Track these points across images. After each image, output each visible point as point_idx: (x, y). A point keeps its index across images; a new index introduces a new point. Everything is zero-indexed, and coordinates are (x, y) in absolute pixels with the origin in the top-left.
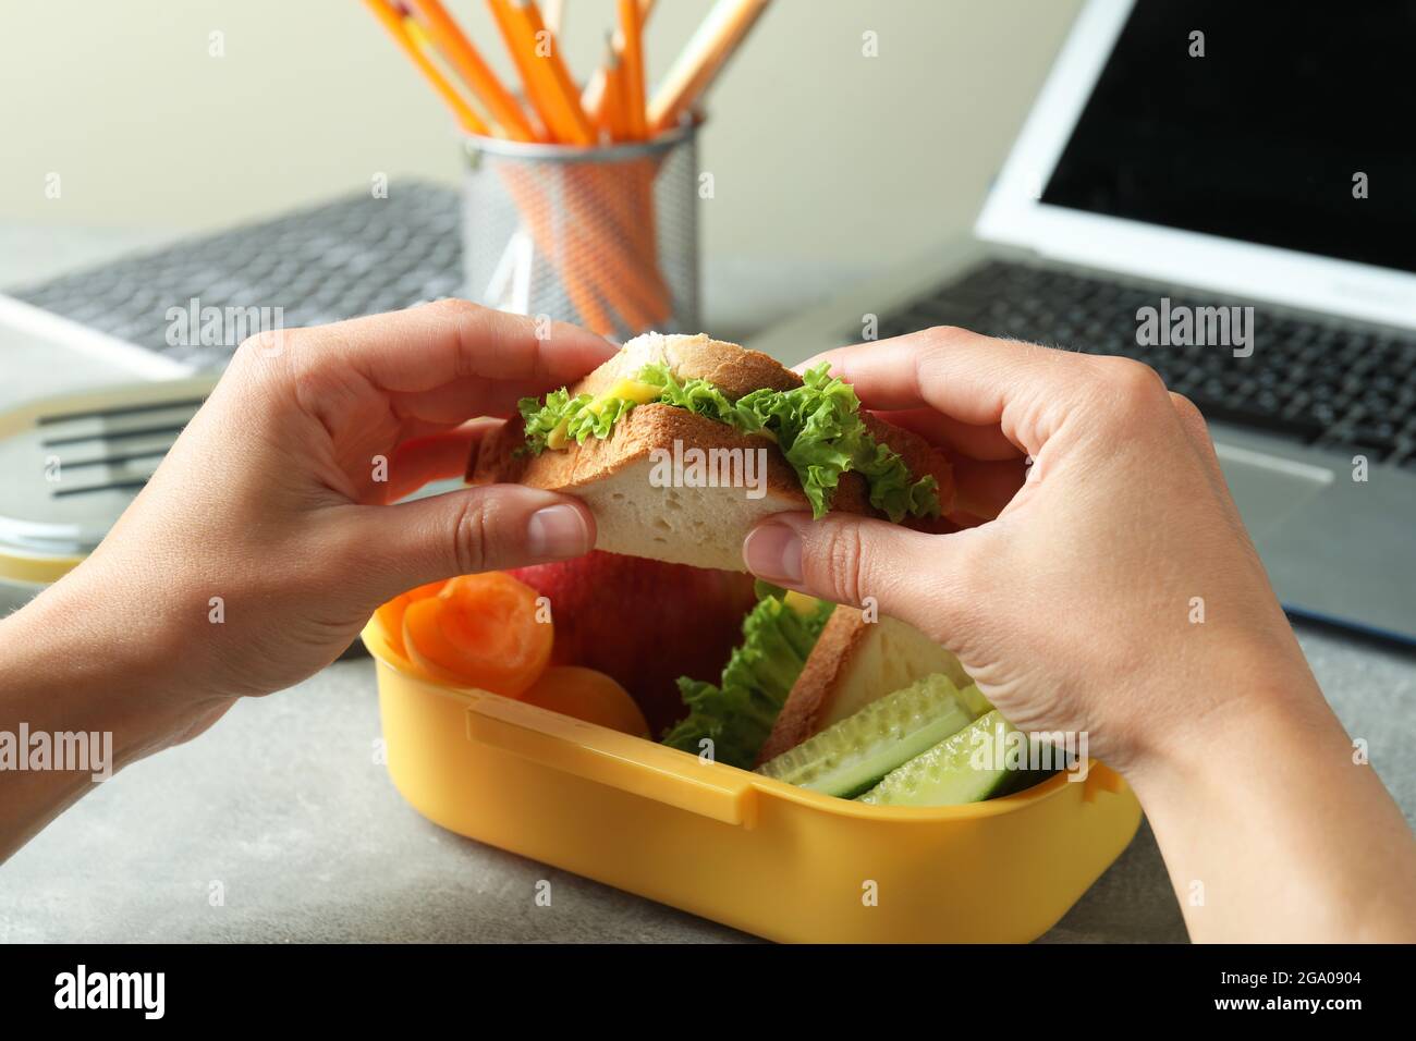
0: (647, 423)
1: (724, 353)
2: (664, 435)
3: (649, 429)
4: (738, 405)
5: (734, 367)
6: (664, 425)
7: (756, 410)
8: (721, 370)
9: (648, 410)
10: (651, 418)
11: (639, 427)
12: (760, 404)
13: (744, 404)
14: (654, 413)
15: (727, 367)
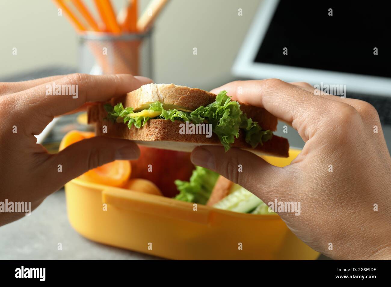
0: (156, 128)
1: (182, 91)
2: (164, 133)
3: (157, 130)
4: (191, 116)
5: (186, 97)
6: (164, 128)
7: (199, 116)
8: (181, 100)
9: (156, 122)
10: (158, 126)
11: (153, 129)
12: (200, 113)
13: (193, 114)
14: (159, 123)
15: (183, 98)
